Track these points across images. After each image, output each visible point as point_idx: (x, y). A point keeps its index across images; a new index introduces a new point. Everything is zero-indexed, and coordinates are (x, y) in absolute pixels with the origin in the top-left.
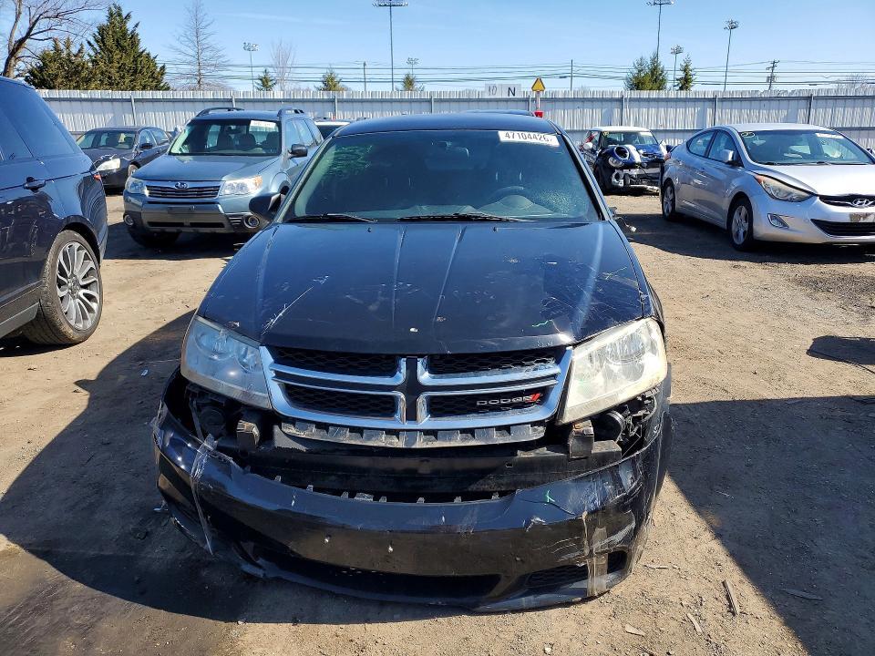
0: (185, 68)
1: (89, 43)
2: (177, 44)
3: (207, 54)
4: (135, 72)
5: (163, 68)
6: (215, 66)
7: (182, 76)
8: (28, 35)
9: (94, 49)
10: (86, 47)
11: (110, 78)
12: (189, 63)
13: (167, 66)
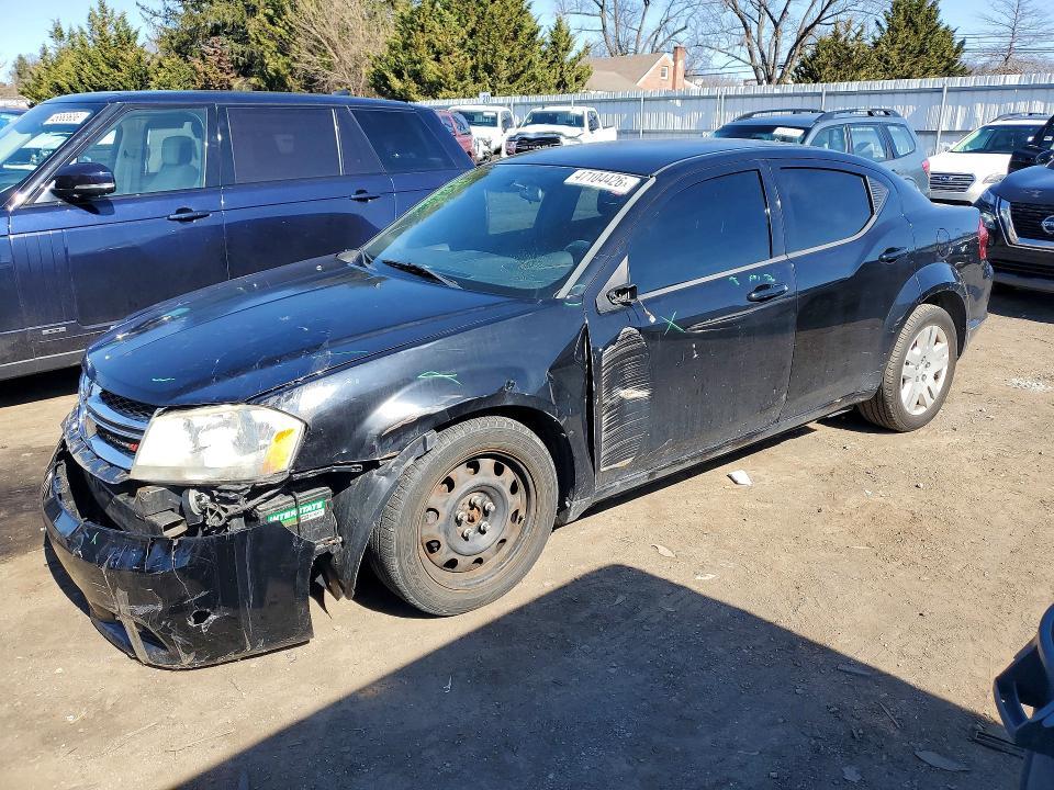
0: (993, 42)
1: (878, 23)
2: (990, 13)
3: (1028, 21)
4: (921, 52)
5: (963, 43)
6: (1036, 36)
7: (984, 52)
8: (818, 21)
9: (881, 28)
10: (873, 27)
11: (887, 62)
12: (999, 35)
13: (968, 41)
